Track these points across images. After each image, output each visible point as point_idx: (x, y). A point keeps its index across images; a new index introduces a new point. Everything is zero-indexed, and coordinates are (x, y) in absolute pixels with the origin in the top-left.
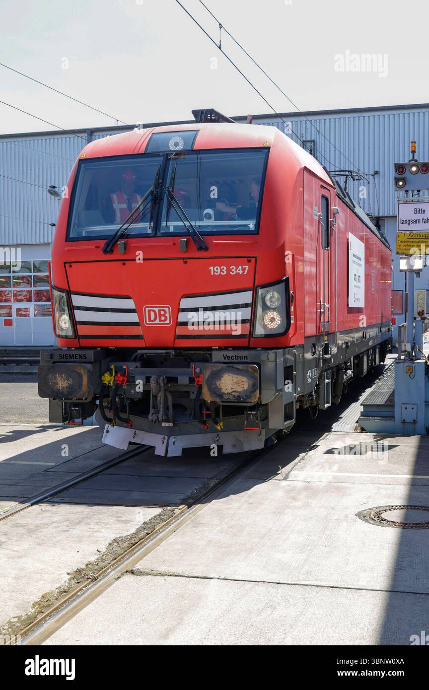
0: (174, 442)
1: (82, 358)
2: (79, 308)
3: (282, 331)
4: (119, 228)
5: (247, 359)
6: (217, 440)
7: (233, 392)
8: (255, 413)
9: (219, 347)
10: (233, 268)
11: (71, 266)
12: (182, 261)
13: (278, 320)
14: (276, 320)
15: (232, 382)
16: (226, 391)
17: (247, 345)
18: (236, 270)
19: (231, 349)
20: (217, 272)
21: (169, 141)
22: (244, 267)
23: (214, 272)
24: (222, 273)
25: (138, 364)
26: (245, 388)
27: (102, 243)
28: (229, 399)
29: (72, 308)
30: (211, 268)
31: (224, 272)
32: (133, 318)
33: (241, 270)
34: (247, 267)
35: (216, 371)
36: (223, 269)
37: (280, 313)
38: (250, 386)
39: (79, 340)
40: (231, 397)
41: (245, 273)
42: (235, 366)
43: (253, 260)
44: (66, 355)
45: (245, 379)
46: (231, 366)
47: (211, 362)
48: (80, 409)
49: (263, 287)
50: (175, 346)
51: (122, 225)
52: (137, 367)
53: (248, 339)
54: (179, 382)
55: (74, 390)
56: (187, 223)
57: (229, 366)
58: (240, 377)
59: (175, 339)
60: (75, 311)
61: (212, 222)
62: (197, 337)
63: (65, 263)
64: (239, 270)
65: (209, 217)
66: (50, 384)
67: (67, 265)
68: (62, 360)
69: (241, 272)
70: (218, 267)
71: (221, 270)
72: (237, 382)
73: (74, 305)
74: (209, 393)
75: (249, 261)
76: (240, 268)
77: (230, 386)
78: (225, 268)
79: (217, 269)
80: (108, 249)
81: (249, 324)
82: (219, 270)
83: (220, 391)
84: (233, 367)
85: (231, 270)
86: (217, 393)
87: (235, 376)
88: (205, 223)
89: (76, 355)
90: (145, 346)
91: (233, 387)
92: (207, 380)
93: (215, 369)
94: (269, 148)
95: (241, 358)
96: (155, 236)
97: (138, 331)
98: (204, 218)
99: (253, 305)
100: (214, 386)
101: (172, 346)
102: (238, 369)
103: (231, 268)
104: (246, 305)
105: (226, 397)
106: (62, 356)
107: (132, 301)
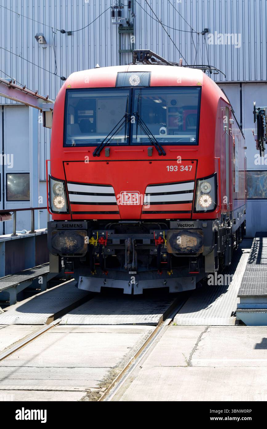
0: (137, 285)
1: (79, 227)
2: (72, 193)
3: (213, 208)
4: (105, 138)
5: (193, 226)
6: (165, 284)
7: (187, 247)
8: (196, 262)
9: (171, 219)
10: (182, 167)
11: (68, 164)
12: (148, 162)
13: (210, 201)
14: (208, 201)
15: (186, 241)
16: (183, 246)
17: (190, 218)
18: (184, 168)
19: (179, 220)
20: (172, 170)
21: (130, 78)
22: (189, 166)
23: (170, 169)
24: (175, 170)
25: (113, 231)
26: (195, 245)
27: (93, 149)
28: (184, 251)
29: (67, 193)
30: (168, 167)
31: (176, 170)
32: (112, 199)
33: (187, 168)
34: (191, 166)
35: (176, 233)
36: (176, 167)
37: (211, 197)
38: (198, 243)
39: (71, 215)
40: (186, 250)
41: (190, 170)
42: (188, 230)
43: (195, 162)
44: (67, 225)
45: (195, 239)
46: (186, 231)
47: (169, 229)
48: (73, 262)
49: (201, 179)
50: (141, 218)
51: (107, 136)
52: (112, 233)
53: (191, 214)
54: (144, 243)
55: (78, 247)
56: (151, 136)
57: (185, 231)
58: (191, 237)
59: (141, 214)
60: (69, 194)
61: (166, 136)
62: (156, 213)
63: (63, 162)
64: (186, 168)
65: (163, 132)
66: (61, 244)
67: (65, 163)
68: (64, 228)
69: (187, 170)
70: (172, 166)
71: (174, 168)
72: (190, 241)
73: (68, 190)
74: (171, 248)
75: (193, 163)
76: (187, 167)
77: (185, 243)
78: (177, 167)
79: (172, 167)
80: (97, 153)
81: (191, 204)
82: (173, 168)
83: (179, 247)
84: (187, 231)
85: (181, 168)
86: (177, 248)
87: (189, 237)
88: (161, 136)
89: (74, 225)
90: (120, 219)
91: (187, 244)
92: (170, 239)
93: (175, 233)
94: (201, 87)
95: (190, 225)
96: (129, 145)
97: (115, 209)
98: (160, 133)
99: (195, 191)
100: (174, 244)
101: (139, 218)
102: (190, 232)
103: (181, 167)
104: (190, 191)
105: (182, 250)
106: (64, 225)
107: (112, 188)
